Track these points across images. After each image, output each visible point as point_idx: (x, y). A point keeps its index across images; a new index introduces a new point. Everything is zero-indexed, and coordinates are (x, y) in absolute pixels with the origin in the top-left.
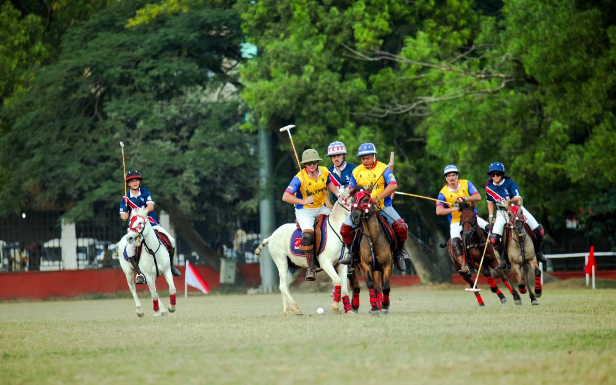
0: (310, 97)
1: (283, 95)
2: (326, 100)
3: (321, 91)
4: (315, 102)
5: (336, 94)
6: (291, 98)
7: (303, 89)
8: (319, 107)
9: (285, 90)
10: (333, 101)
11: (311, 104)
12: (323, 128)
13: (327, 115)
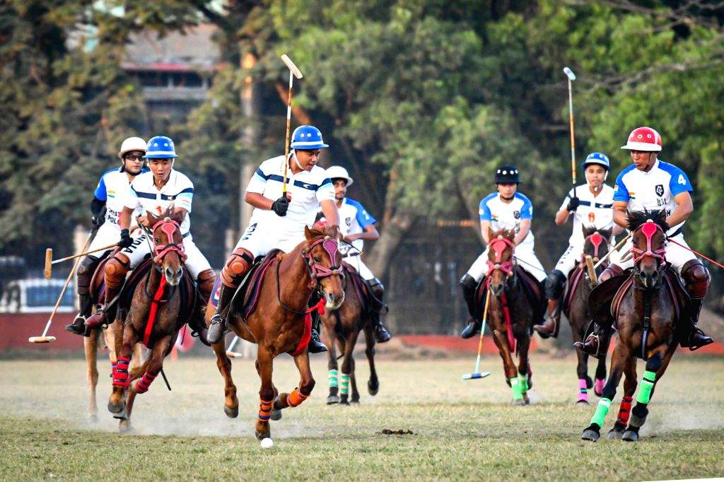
0: (401, 57)
1: (361, 52)
2: (426, 60)
3: (419, 47)
4: (408, 65)
5: (442, 54)
6: (371, 57)
7: (390, 44)
8: (414, 73)
9: (364, 44)
10: (436, 64)
11: (401, 67)
12: (418, 105)
13: (426, 84)
